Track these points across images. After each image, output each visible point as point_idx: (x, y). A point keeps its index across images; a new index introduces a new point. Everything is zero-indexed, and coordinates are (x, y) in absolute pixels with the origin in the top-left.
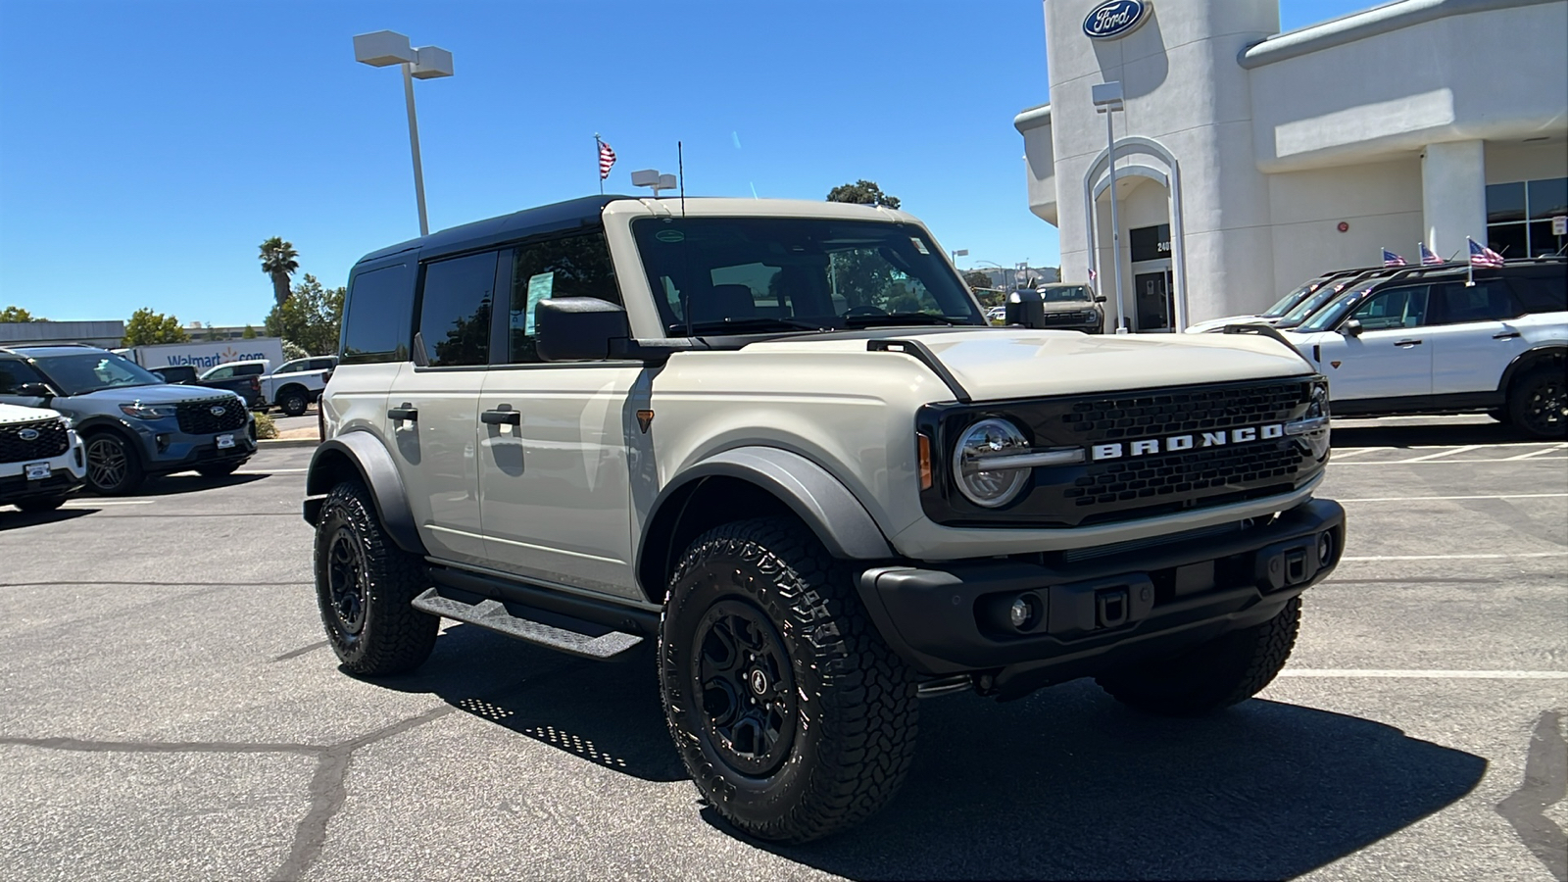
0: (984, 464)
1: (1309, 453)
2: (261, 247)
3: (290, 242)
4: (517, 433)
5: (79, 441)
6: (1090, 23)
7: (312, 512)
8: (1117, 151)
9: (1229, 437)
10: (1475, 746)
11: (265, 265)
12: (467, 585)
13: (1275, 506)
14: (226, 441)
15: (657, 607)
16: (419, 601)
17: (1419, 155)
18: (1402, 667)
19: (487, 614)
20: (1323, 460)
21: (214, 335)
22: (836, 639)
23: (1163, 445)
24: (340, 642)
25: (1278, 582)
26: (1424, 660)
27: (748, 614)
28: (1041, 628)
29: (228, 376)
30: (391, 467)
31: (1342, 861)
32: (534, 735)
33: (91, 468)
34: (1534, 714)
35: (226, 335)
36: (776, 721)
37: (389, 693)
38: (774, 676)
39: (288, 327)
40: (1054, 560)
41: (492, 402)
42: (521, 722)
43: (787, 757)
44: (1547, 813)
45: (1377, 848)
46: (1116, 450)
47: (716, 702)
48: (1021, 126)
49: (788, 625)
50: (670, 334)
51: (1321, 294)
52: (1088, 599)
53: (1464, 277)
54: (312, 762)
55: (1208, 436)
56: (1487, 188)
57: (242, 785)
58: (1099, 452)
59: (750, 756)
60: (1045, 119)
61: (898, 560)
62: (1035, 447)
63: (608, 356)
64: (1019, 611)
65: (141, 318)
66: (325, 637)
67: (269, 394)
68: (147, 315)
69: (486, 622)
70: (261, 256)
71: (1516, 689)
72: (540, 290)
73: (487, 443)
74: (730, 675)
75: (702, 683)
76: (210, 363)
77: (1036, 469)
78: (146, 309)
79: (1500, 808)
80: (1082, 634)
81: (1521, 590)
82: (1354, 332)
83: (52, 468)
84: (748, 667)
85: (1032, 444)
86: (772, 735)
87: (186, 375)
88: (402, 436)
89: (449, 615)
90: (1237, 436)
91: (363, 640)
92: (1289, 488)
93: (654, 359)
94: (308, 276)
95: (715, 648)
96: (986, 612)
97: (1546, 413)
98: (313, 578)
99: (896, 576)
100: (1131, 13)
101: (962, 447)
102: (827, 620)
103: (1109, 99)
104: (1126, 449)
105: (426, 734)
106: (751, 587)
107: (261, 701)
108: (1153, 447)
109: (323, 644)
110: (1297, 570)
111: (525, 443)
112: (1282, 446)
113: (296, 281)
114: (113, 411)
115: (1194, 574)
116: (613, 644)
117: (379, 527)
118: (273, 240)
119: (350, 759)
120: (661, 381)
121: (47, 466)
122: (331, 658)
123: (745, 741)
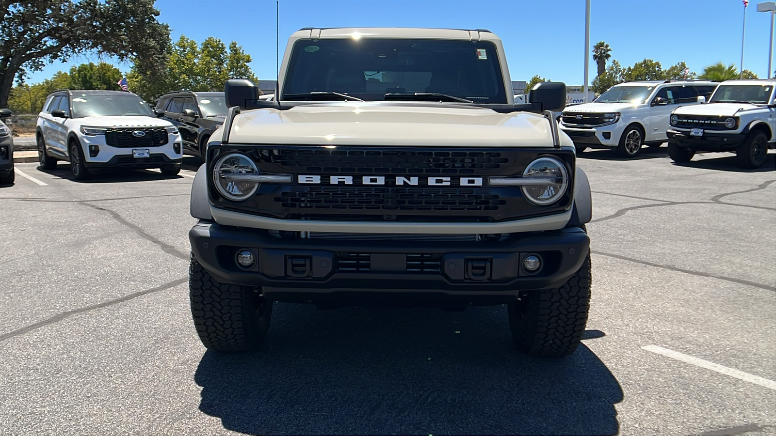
2: (594, 46)
3: (608, 44)
9: (424, 181)
11: (594, 55)
23: (356, 181)
25: (456, 276)
28: (255, 270)
35: (571, 90)
39: (601, 87)
46: (316, 180)
61: (213, 221)
68: (537, 78)
70: (593, 51)
77: (262, 184)
78: (537, 76)
80: (280, 277)
85: (258, 168)
90: (432, 182)
94: (614, 61)
101: (219, 167)
104: (324, 180)
108: (348, 180)
113: (608, 64)
118: (600, 43)
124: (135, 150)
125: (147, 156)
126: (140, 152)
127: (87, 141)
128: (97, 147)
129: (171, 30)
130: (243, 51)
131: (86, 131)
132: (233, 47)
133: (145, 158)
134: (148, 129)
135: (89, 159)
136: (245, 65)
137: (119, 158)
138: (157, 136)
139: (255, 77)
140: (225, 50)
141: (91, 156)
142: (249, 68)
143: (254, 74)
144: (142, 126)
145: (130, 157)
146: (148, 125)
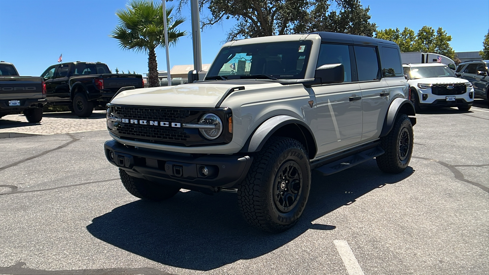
83: (456, 98)
121: (454, 97)
124: (448, 96)
125: (454, 100)
126: (450, 98)
127: (421, 92)
128: (426, 95)
129: (377, 27)
130: (446, 34)
131: (420, 86)
132: (440, 32)
133: (453, 101)
134: (455, 84)
135: (421, 101)
136: (446, 43)
137: (438, 101)
138: (460, 89)
139: (453, 50)
140: (434, 34)
141: (423, 100)
142: (449, 44)
143: (452, 48)
144: (452, 83)
145: (445, 101)
146: (455, 83)
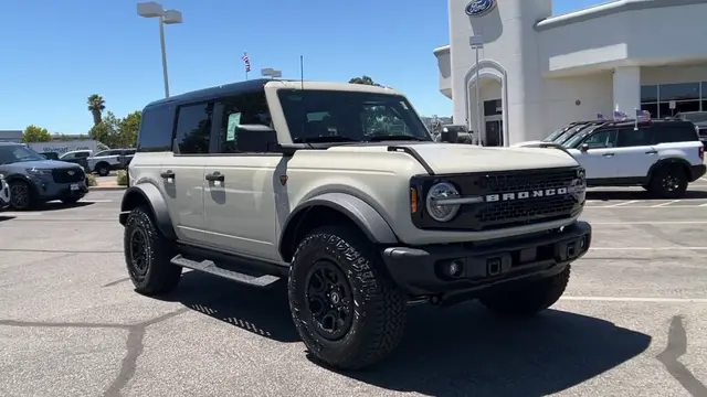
0: (439, 202)
1: (577, 201)
2: (88, 98)
3: (102, 96)
4: (223, 186)
5: (7, 185)
6: (469, 9)
7: (123, 219)
8: (480, 66)
9: (544, 193)
10: (645, 331)
11: (90, 107)
12: (197, 253)
13: (561, 224)
14: (75, 187)
15: (288, 264)
16: (174, 260)
17: (613, 72)
18: (611, 296)
19: (206, 266)
20: (582, 204)
21: (64, 139)
22: (371, 279)
23: (516, 196)
24: (136, 279)
25: (563, 257)
26: (620, 293)
27: (332, 268)
28: (463, 275)
29: (73, 157)
30: (162, 199)
31: (591, 380)
32: (228, 321)
33: (12, 198)
34: (670, 316)
35: (70, 138)
36: (343, 315)
37: (159, 302)
38: (342, 294)
39: (100, 135)
40: (468, 245)
41: (211, 171)
42: (221, 315)
43: (348, 331)
44: (679, 360)
45: (606, 374)
46: (497, 198)
47: (315, 307)
48: (437, 54)
49: (350, 272)
50: (295, 142)
51: (570, 132)
52: (483, 263)
53: (633, 126)
54: (126, 332)
55: (535, 192)
56: (642, 87)
57: (95, 342)
58: (489, 198)
59: (331, 331)
60: (448, 51)
61: (400, 244)
62: (462, 195)
63: (267, 151)
64: (453, 268)
65: (31, 130)
66: (128, 276)
67: (92, 166)
68: (33, 128)
69: (206, 270)
70: (88, 103)
71: (660, 307)
72: (234, 121)
73: (208, 189)
74: (322, 294)
75: (309, 298)
76: (63, 151)
77: (462, 205)
78: (33, 125)
79: (658, 357)
80: (481, 278)
81: (661, 263)
82: (585, 149)
84: (330, 291)
85: (460, 193)
86: (341, 322)
87: (53, 156)
88: (167, 185)
89: (187, 266)
90: (548, 193)
91: (146, 277)
92: (568, 216)
93: (288, 153)
94: (109, 112)
95: (315, 283)
96: (440, 268)
97: (667, 187)
98: (123, 249)
99: (400, 251)
100: (487, 5)
101: (430, 195)
102: (368, 270)
103: (477, 43)
104: (501, 197)
105: (178, 320)
106: (334, 255)
107: (100, 304)
108: (512, 196)
109: (128, 279)
110: (572, 252)
111: (226, 190)
112: (566, 197)
113: (104, 115)
114: (23, 172)
115: (528, 253)
116: (266, 280)
117: (156, 226)
118: (94, 95)
119: (143, 331)
120: (292, 163)
122: (131, 285)
123: (328, 324)
